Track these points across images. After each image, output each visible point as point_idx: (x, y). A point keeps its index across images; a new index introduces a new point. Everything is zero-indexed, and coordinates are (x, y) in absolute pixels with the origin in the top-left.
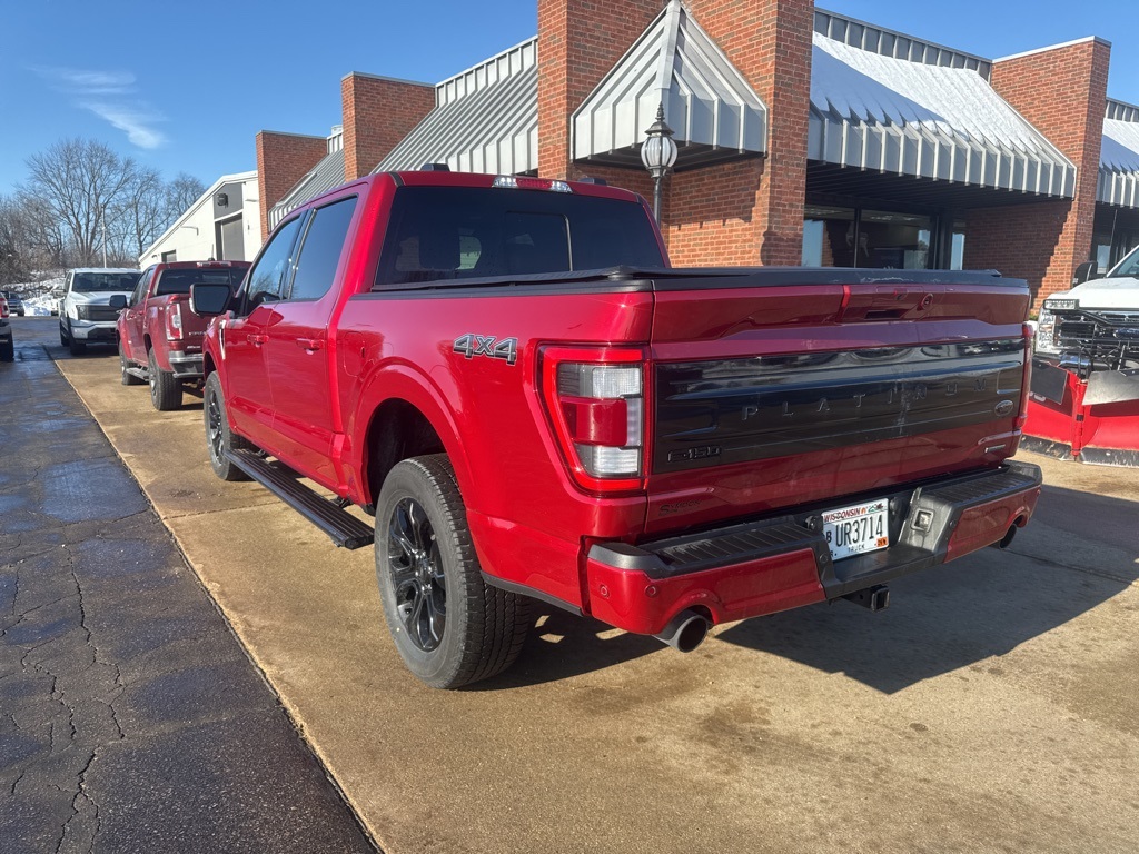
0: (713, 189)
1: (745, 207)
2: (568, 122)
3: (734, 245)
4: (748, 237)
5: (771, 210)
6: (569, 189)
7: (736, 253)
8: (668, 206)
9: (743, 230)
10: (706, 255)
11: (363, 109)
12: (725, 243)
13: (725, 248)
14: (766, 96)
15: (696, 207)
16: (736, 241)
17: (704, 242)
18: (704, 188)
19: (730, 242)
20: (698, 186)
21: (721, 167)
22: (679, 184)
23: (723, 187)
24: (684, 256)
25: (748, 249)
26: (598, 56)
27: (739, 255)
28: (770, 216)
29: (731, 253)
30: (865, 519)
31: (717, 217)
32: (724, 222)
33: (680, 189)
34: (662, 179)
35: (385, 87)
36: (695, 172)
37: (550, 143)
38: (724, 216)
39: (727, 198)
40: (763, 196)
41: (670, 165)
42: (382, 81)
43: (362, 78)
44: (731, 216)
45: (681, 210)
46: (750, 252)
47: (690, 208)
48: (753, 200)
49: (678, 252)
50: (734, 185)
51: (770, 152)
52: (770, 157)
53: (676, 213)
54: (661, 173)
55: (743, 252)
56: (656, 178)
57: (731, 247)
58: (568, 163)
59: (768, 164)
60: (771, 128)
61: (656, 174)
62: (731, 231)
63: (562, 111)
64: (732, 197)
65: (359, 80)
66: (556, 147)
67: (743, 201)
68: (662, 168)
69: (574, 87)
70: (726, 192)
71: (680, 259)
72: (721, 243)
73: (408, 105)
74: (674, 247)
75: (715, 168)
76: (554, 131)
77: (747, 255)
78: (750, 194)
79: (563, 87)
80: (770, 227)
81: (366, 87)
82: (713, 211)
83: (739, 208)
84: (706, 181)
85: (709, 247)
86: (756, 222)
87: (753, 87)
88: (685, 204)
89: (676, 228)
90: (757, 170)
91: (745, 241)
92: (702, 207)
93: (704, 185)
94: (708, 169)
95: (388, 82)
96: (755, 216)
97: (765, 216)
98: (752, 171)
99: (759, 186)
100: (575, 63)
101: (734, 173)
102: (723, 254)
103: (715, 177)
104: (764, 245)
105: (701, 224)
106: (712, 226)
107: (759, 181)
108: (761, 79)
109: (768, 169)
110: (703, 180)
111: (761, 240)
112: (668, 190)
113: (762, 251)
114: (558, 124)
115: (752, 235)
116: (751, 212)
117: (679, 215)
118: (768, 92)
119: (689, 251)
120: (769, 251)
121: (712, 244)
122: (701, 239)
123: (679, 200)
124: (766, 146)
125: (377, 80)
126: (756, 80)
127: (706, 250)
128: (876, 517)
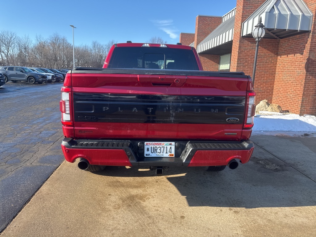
0: (292, 44)
1: (302, 50)
2: (242, 25)
3: (297, 63)
4: (302, 60)
5: (310, 51)
6: (166, 47)
7: (297, 65)
8: (278, 50)
9: (300, 58)
10: (288, 66)
11: (200, 25)
12: (294, 62)
13: (294, 64)
14: (313, 10)
15: (286, 50)
16: (298, 62)
17: (287, 62)
18: (289, 44)
19: (296, 62)
20: (288, 43)
21: (295, 36)
22: (282, 42)
23: (295, 43)
24: (281, 66)
25: (301, 64)
26: (255, 3)
27: (298, 66)
28: (309, 53)
29: (295, 66)
30: (164, 147)
31: (292, 53)
32: (295, 55)
33: (282, 44)
34: (259, 41)
35: (207, 18)
36: (288, 38)
37: (236, 32)
38: (295, 53)
39: (296, 47)
40: (308, 46)
41: (262, 36)
42: (206, 17)
43: (201, 17)
44: (297, 53)
45: (282, 51)
46: (301, 65)
47: (285, 50)
48: (305, 47)
49: (279, 65)
50: (299, 42)
51: (312, 30)
52: (312, 32)
53: (280, 52)
54: (259, 39)
55: (300, 65)
56: (257, 41)
57: (296, 64)
58: (240, 37)
59: (311, 34)
60: (313, 22)
61: (257, 40)
62: (296, 58)
63: (240, 22)
64: (298, 46)
65: (200, 17)
66: (238, 33)
67: (301, 48)
68: (259, 38)
69: (245, 14)
70: (296, 45)
71: (280, 67)
72: (293, 62)
73: (214, 23)
74: (278, 63)
75: (294, 37)
76: (238, 28)
77: (300, 66)
78: (304, 45)
79: (241, 14)
80: (309, 57)
81: (202, 19)
82: (292, 51)
83: (299, 50)
84: (290, 41)
85: (289, 63)
86: (305, 55)
87: (309, 8)
88: (283, 49)
89: (280, 57)
90: (307, 37)
91: (300, 61)
92: (288, 50)
93: (289, 43)
94: (291, 37)
95: (208, 17)
96: (304, 53)
97: (308, 53)
98: (305, 37)
99: (307, 42)
100: (246, 6)
101: (299, 38)
102: (293, 66)
103: (293, 40)
104: (306, 63)
105: (287, 55)
106: (291, 56)
107: (307, 41)
108: (312, 5)
109: (310, 37)
110: (289, 41)
111: (305, 61)
112: (278, 45)
113: (306, 65)
114: (238, 26)
115: (303, 60)
116: (303, 51)
117: (281, 53)
118: (314, 9)
119: (283, 65)
120: (308, 65)
121: (290, 62)
122: (287, 61)
123: (282, 48)
124: (311, 28)
125: (205, 17)
126: (310, 5)
127: (288, 64)
128: (169, 147)
